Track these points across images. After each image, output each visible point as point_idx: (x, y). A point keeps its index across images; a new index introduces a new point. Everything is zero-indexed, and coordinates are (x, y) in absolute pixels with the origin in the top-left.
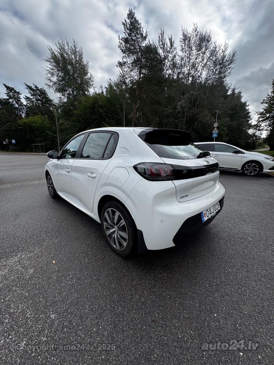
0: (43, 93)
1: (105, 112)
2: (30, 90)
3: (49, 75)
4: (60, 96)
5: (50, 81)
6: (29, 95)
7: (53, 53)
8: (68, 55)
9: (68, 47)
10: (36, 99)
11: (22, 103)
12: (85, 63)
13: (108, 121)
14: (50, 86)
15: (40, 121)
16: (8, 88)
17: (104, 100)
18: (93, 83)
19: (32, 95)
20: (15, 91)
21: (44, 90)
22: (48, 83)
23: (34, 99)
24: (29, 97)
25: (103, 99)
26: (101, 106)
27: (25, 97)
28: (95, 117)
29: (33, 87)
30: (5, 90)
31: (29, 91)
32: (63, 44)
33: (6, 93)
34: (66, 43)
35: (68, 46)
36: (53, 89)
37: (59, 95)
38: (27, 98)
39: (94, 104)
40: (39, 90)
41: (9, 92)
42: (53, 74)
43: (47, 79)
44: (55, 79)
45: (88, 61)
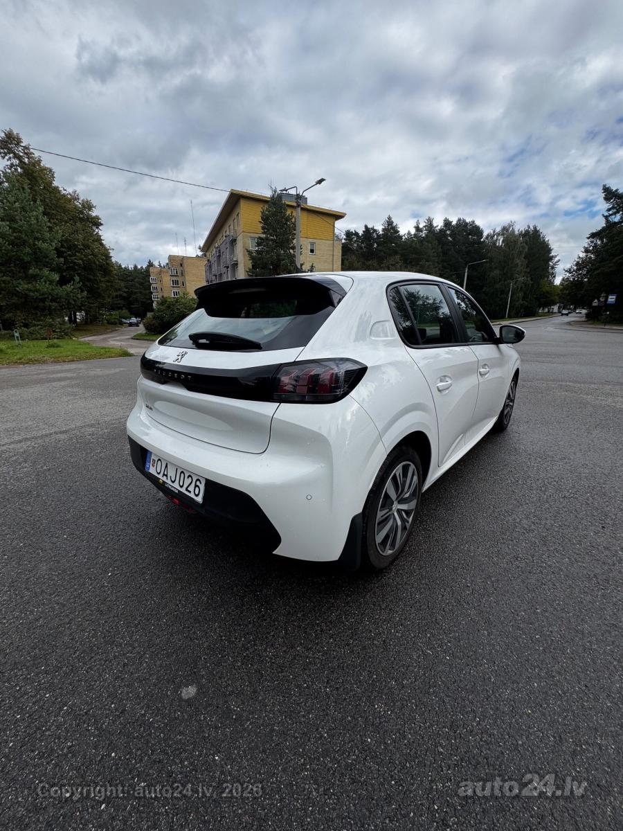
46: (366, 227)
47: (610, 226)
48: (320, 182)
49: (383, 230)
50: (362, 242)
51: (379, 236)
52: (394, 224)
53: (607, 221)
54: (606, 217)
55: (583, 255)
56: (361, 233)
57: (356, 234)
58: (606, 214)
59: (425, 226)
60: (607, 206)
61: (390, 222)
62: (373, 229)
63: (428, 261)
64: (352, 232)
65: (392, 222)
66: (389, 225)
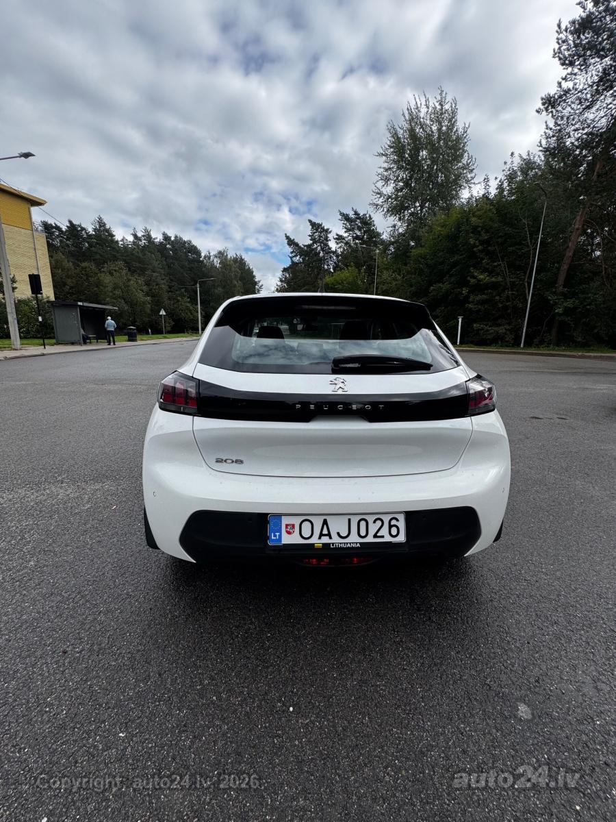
0: (366, 223)
1: (482, 243)
2: (345, 222)
3: (380, 184)
4: (393, 223)
5: (379, 196)
6: (342, 232)
7: (395, 135)
8: (423, 129)
9: (426, 110)
10: (352, 236)
11: (330, 249)
12: (461, 130)
13: (488, 264)
14: (377, 205)
15: (351, 279)
16: (313, 224)
17: (485, 212)
18: (473, 175)
19: (348, 230)
20: (323, 228)
21: (370, 216)
22: (375, 201)
23: (350, 238)
24: (341, 236)
25: (483, 211)
26: (475, 230)
27: (336, 237)
28: (457, 257)
29: (352, 215)
30: (308, 229)
31: (344, 224)
32: (417, 108)
33: (310, 236)
34: (424, 103)
35: (428, 108)
36: (383, 211)
37: (393, 220)
38: (339, 238)
39: (458, 226)
40: (359, 218)
41: (314, 233)
42: (387, 180)
43: (375, 193)
44: (389, 189)
45: (467, 126)
46: (70, 222)
47: (294, 264)
48: (27, 155)
49: (95, 230)
50: (68, 239)
51: (90, 236)
52: (108, 227)
53: (292, 261)
54: (291, 258)
55: (279, 283)
56: (64, 228)
57: (58, 228)
58: (291, 255)
59: (143, 236)
60: (290, 250)
61: (101, 224)
62: (80, 226)
63: (154, 272)
64: (51, 225)
65: (105, 224)
66: (100, 226)
